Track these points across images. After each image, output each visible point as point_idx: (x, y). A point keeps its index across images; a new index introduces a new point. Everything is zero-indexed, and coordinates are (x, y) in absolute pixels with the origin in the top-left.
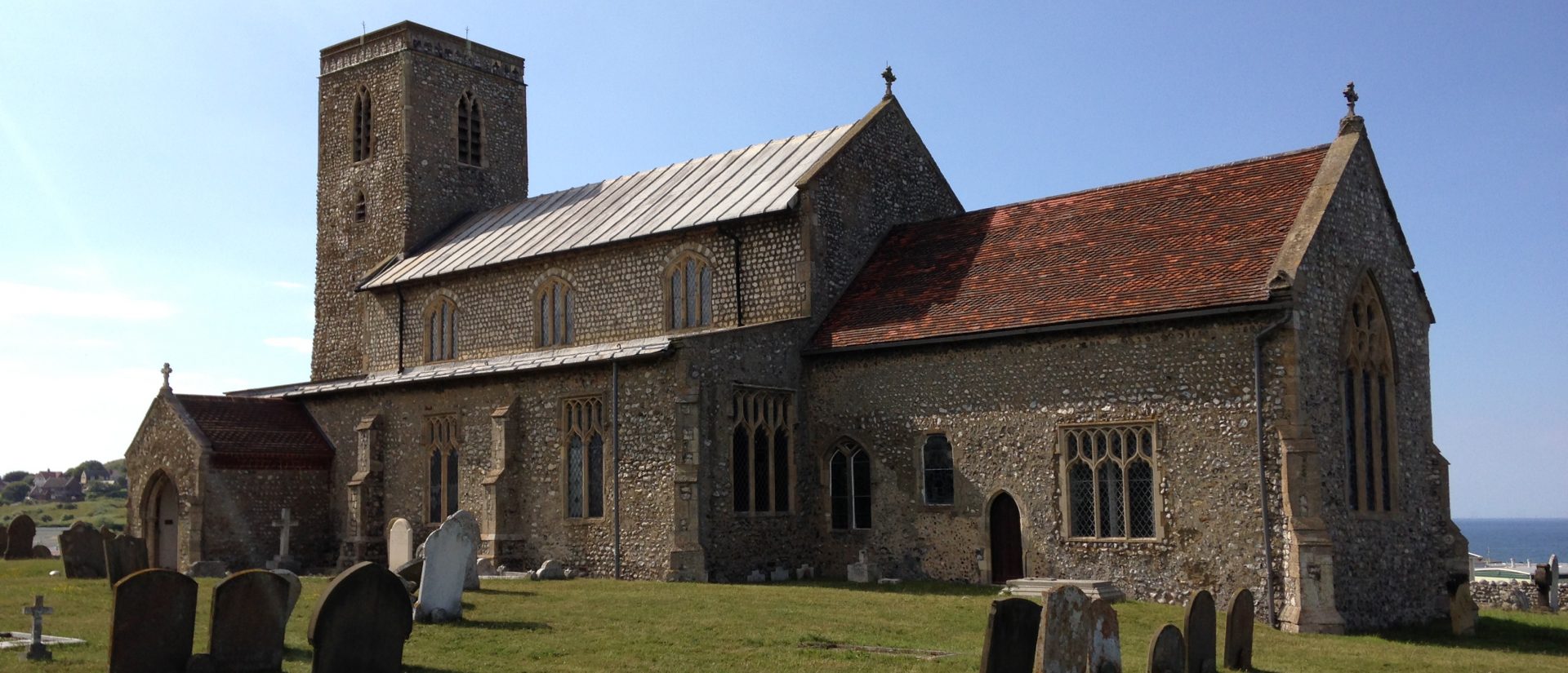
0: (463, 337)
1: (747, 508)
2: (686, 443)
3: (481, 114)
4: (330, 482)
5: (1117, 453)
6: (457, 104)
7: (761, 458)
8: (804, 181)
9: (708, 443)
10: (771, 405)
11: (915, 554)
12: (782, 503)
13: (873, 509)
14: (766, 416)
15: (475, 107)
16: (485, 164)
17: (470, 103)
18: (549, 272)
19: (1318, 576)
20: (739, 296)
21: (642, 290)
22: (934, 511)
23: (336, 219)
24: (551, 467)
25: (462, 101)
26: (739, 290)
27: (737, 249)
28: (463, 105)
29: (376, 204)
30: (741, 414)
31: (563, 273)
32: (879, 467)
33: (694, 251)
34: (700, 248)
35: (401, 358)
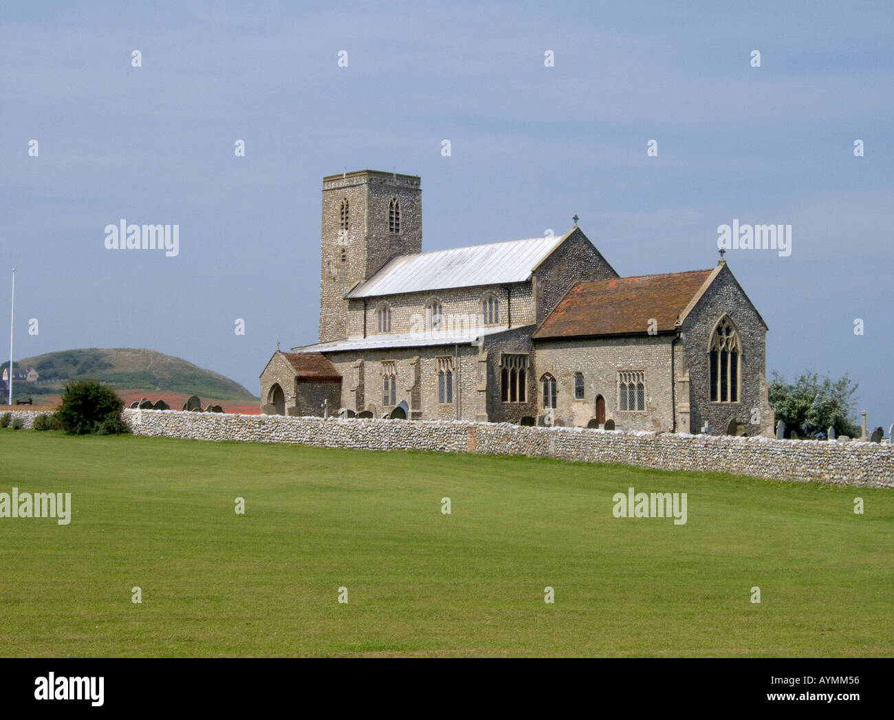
0: (393, 324)
1: (507, 400)
2: (482, 376)
3: (400, 208)
4: (340, 388)
5: (634, 380)
6: (389, 205)
7: (514, 381)
8: (534, 270)
9: (491, 376)
10: (518, 360)
11: (571, 418)
12: (522, 398)
13: (557, 401)
14: (515, 364)
15: (397, 205)
16: (401, 232)
17: (395, 203)
18: (432, 297)
19: (685, 422)
20: (509, 313)
21: (471, 308)
22: (578, 401)
23: (331, 261)
24: (433, 384)
25: (391, 203)
26: (509, 311)
27: (509, 294)
28: (391, 205)
29: (350, 255)
30: (505, 364)
31: (438, 298)
32: (559, 385)
33: (492, 293)
34: (494, 292)
35: (365, 331)
